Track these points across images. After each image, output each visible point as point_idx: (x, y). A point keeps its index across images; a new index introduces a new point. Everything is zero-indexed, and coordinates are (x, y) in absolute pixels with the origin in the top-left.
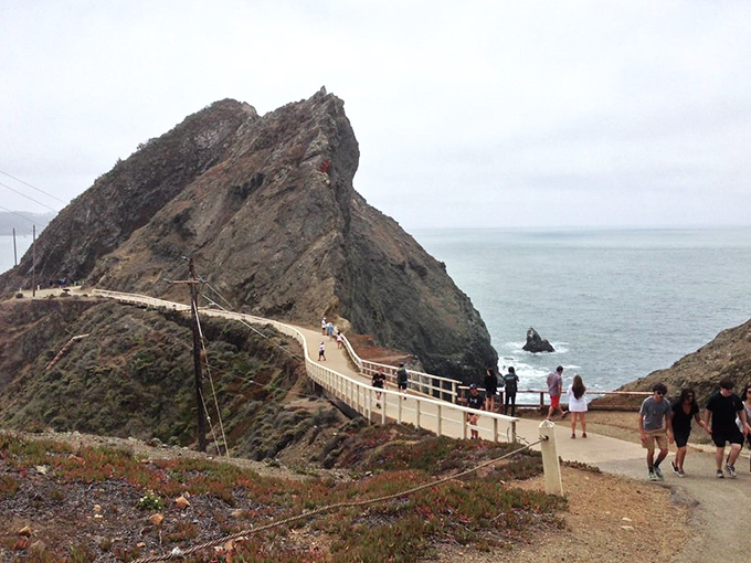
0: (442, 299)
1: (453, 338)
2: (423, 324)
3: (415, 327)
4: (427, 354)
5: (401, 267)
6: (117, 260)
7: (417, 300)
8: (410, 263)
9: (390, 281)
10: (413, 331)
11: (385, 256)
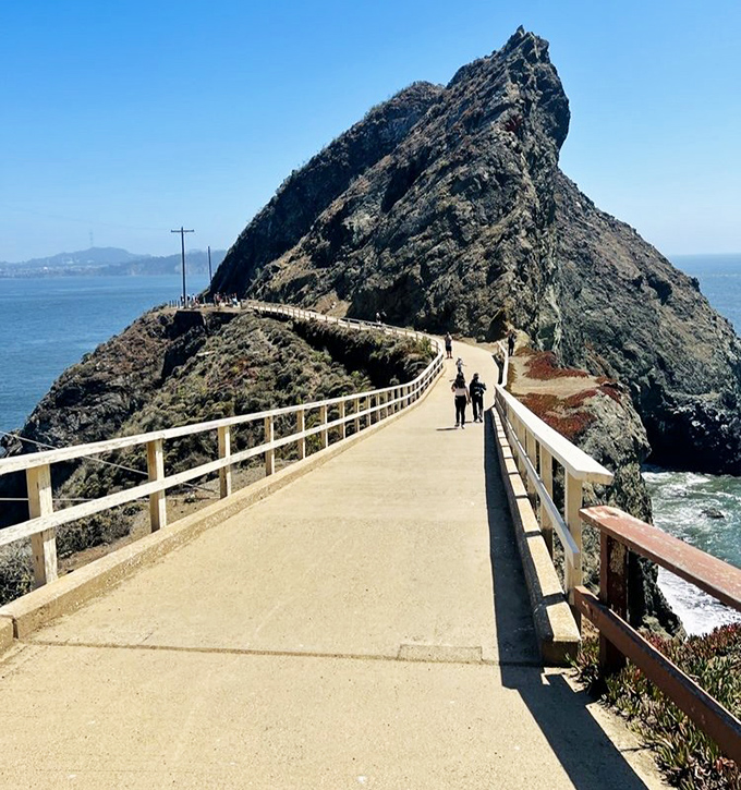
0: (691, 323)
1: (706, 374)
2: (663, 354)
3: (652, 357)
4: (669, 393)
5: (637, 283)
6: (276, 269)
7: (656, 323)
8: (648, 278)
9: (620, 299)
10: (649, 362)
11: (614, 270)
